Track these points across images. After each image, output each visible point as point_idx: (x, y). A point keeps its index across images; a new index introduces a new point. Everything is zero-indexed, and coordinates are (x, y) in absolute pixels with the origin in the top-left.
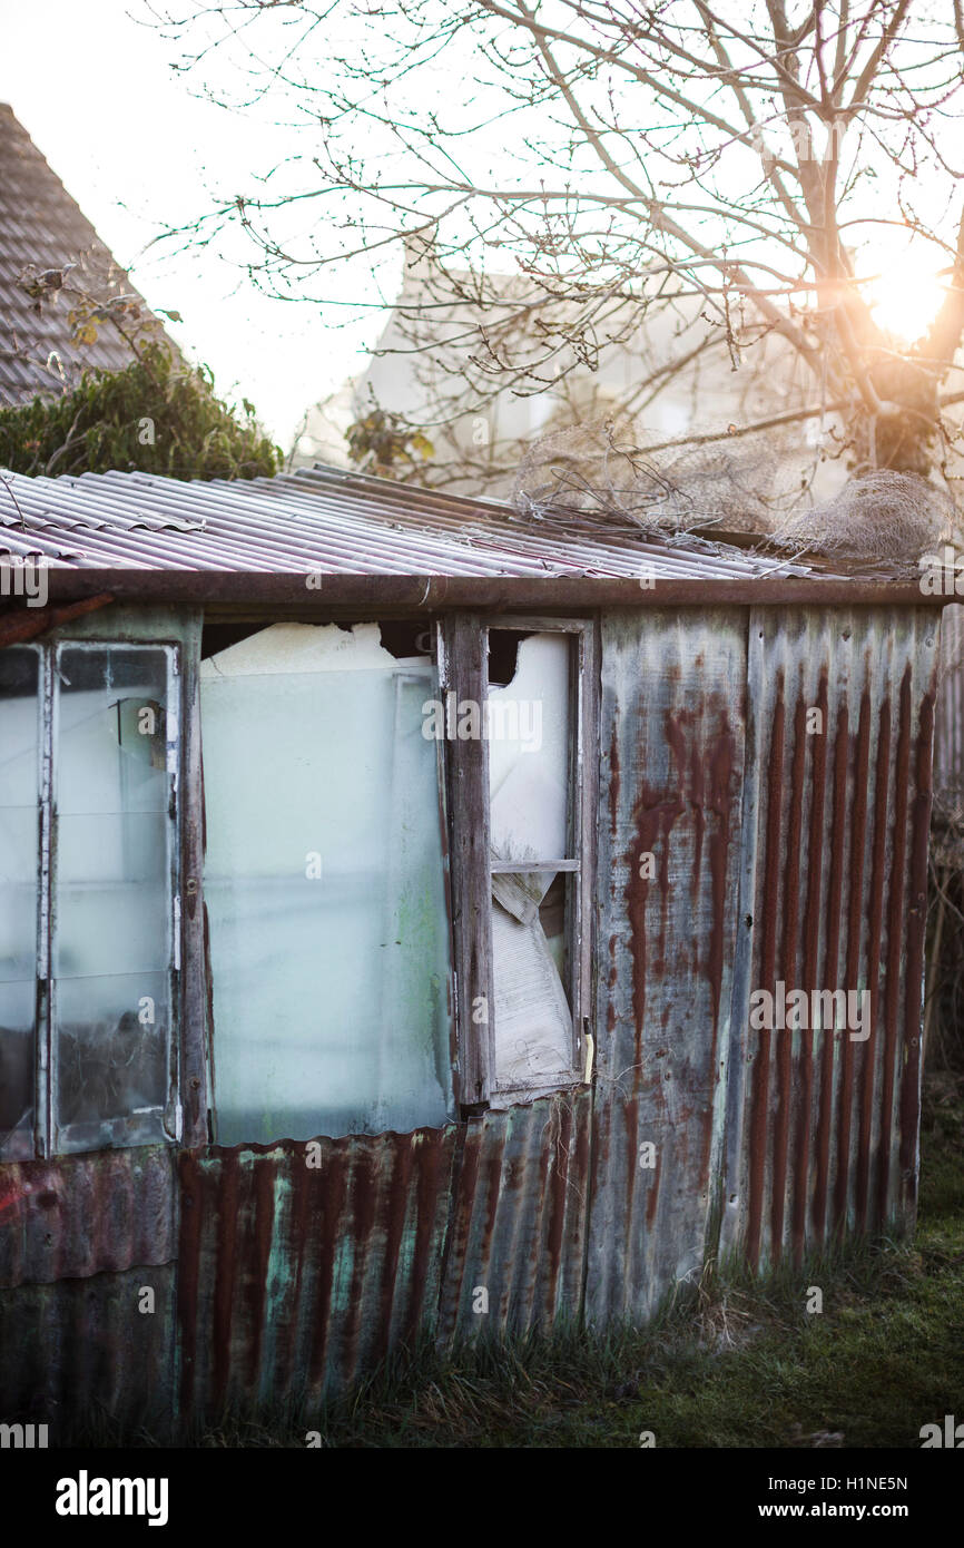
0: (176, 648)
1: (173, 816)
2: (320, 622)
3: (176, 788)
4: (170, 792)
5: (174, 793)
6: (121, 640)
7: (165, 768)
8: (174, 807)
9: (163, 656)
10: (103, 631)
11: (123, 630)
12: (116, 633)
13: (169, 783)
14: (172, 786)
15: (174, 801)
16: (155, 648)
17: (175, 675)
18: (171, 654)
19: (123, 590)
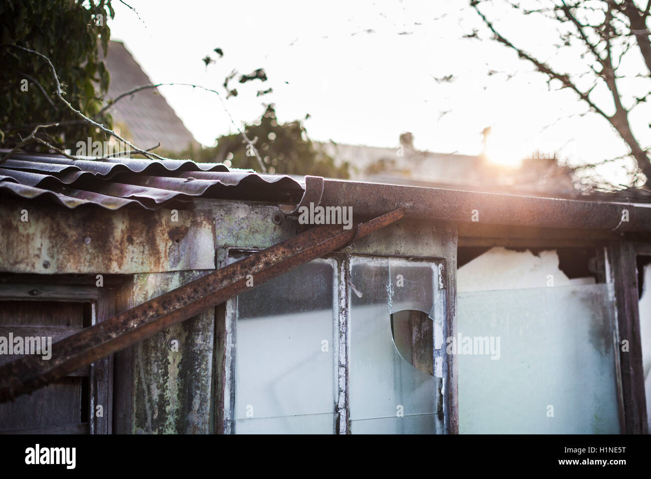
0: (441, 265)
1: (441, 417)
2: (520, 249)
3: (443, 392)
4: (438, 395)
5: (441, 396)
6: (397, 256)
7: (432, 374)
8: (442, 409)
9: (430, 272)
10: (382, 249)
11: (398, 249)
12: (392, 251)
13: (437, 387)
14: (440, 389)
15: (442, 404)
16: (424, 264)
17: (439, 289)
18: (436, 269)
19: (412, 208)
